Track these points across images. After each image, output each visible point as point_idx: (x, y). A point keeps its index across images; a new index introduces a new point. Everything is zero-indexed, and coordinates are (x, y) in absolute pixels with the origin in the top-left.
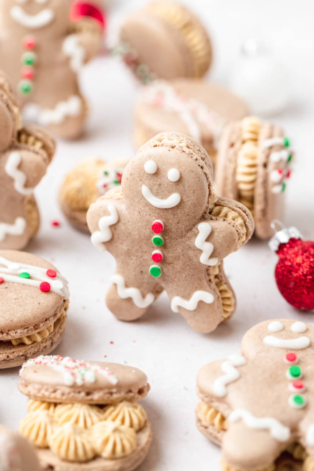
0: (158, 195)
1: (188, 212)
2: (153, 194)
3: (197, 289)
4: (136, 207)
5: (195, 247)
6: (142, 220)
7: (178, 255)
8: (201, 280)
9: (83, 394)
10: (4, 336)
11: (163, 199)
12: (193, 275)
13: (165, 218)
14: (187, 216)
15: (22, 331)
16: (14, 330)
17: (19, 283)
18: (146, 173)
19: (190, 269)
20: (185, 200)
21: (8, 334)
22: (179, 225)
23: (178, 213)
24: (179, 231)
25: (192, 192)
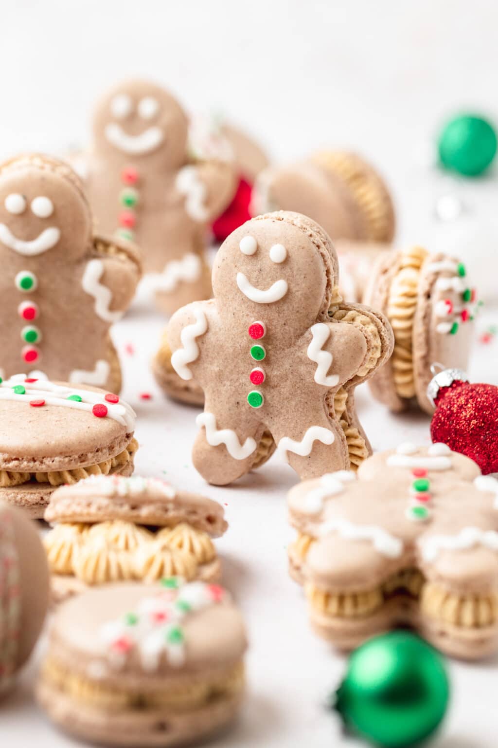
0: (258, 285)
1: (298, 307)
2: (251, 284)
3: (311, 423)
4: (230, 306)
5: (307, 359)
6: (237, 324)
7: (284, 373)
8: (317, 410)
9: (126, 508)
10: (36, 465)
11: (265, 291)
12: (306, 403)
13: (267, 318)
14: (297, 314)
15: (61, 459)
16: (51, 457)
17: (65, 407)
18: (242, 255)
19: (301, 393)
20: (294, 290)
21: (42, 462)
22: (286, 327)
23: (284, 310)
24: (287, 336)
25: (303, 277)
